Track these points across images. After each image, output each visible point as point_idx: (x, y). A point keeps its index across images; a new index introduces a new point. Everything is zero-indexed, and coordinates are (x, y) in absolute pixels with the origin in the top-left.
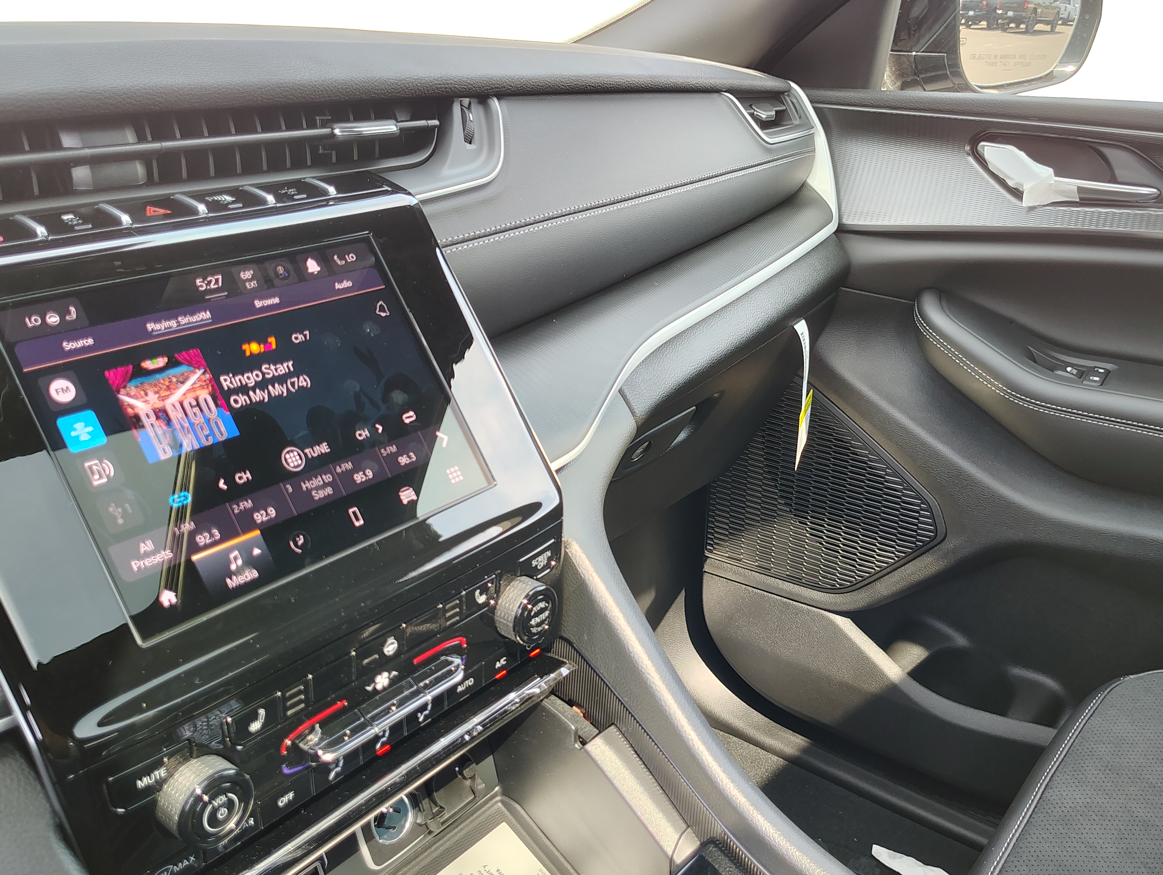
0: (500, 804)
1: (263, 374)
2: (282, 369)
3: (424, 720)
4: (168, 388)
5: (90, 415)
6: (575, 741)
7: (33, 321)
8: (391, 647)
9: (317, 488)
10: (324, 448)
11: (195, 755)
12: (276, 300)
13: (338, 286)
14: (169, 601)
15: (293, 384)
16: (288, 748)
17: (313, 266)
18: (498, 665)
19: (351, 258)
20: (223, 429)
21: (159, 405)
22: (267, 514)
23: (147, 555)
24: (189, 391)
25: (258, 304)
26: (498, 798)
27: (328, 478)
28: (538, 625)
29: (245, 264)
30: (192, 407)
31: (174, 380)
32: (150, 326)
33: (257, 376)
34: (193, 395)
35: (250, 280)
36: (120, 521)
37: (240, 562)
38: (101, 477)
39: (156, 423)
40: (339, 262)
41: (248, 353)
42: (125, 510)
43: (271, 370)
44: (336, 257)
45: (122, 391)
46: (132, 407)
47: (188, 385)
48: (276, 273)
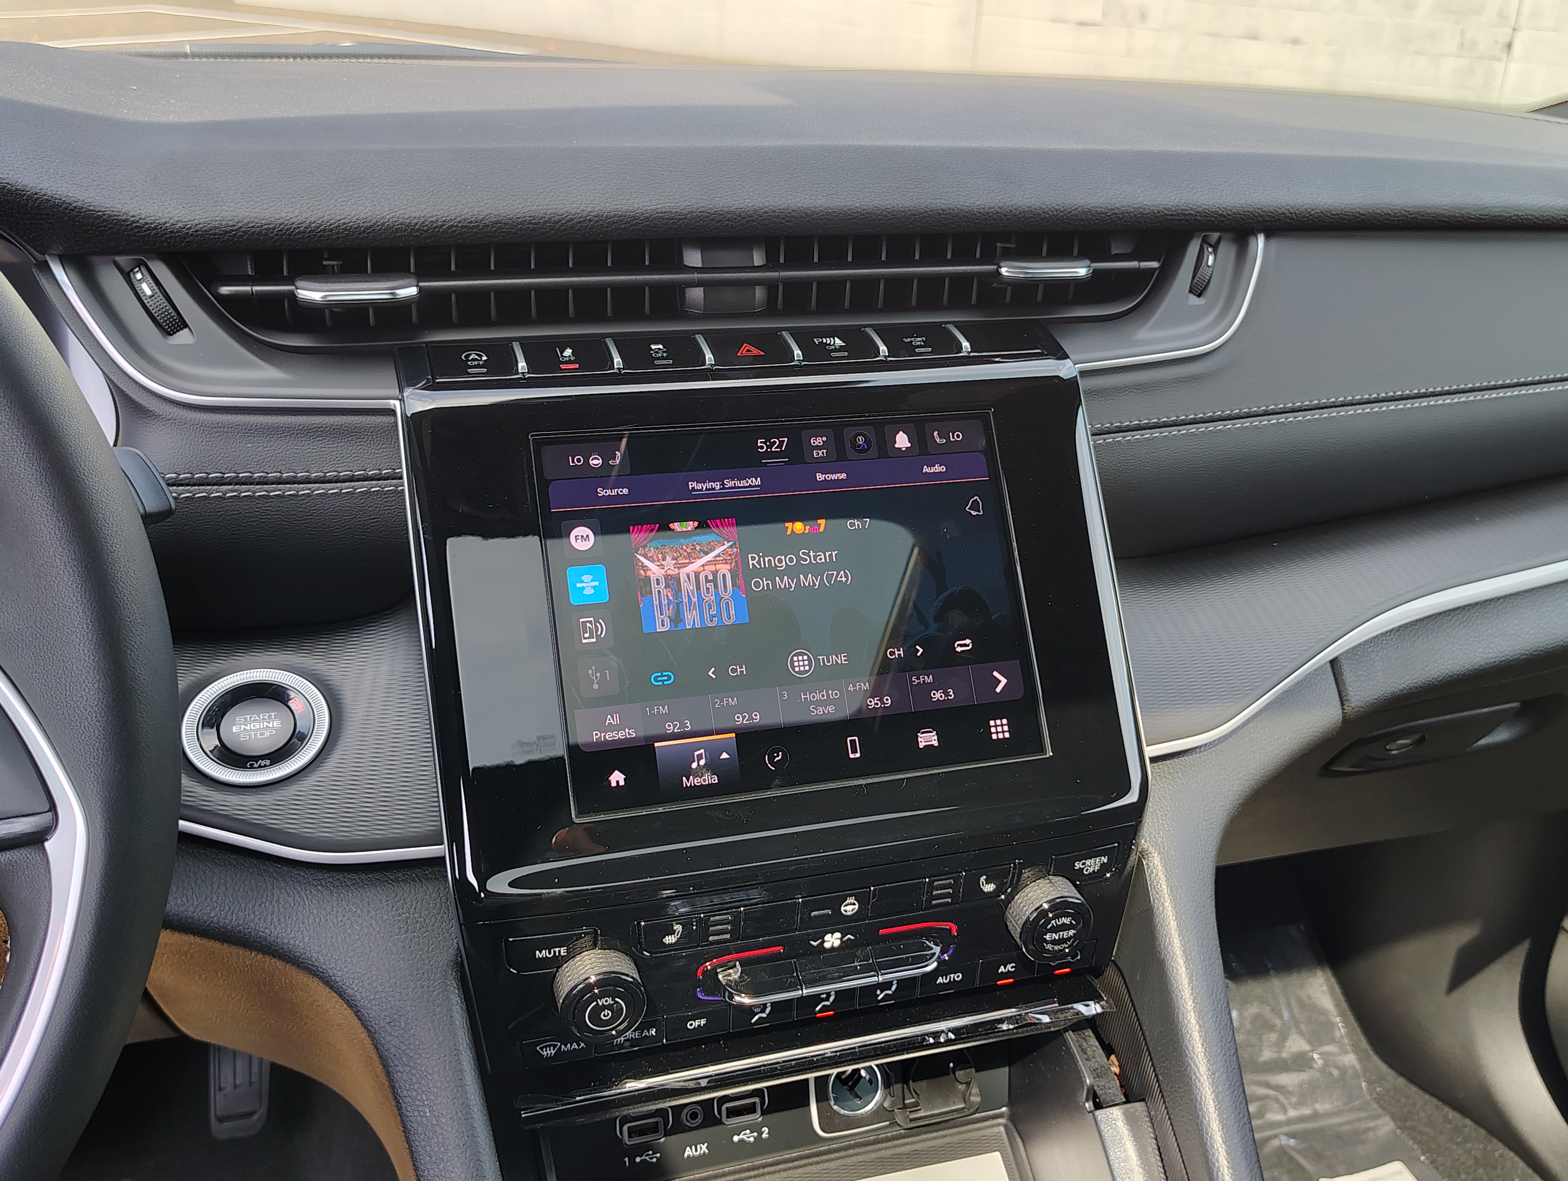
0: (1002, 1129)
1: (799, 559)
2: (822, 558)
3: (883, 1000)
4: (689, 556)
5: (600, 569)
6: (1087, 1100)
7: (576, 461)
8: (850, 908)
9: (819, 703)
10: (842, 659)
11: (599, 945)
12: (843, 476)
13: (926, 469)
14: (618, 782)
15: (830, 577)
16: (704, 973)
17: (902, 441)
18: (1002, 969)
19: (957, 437)
20: (732, 612)
21: (673, 572)
22: (751, 718)
23: (612, 728)
24: (709, 563)
25: (820, 477)
26: (1002, 1121)
27: (834, 694)
28: (1054, 942)
29: (817, 430)
30: (707, 581)
31: (698, 548)
32: (692, 485)
33: (791, 560)
34: (713, 568)
35: (818, 448)
36: (596, 686)
37: (702, 762)
38: (591, 637)
39: (664, 592)
40: (938, 440)
41: (789, 532)
42: (603, 675)
43: (809, 557)
44: (936, 433)
45: (641, 551)
46: (645, 568)
47: (710, 557)
48: (854, 443)
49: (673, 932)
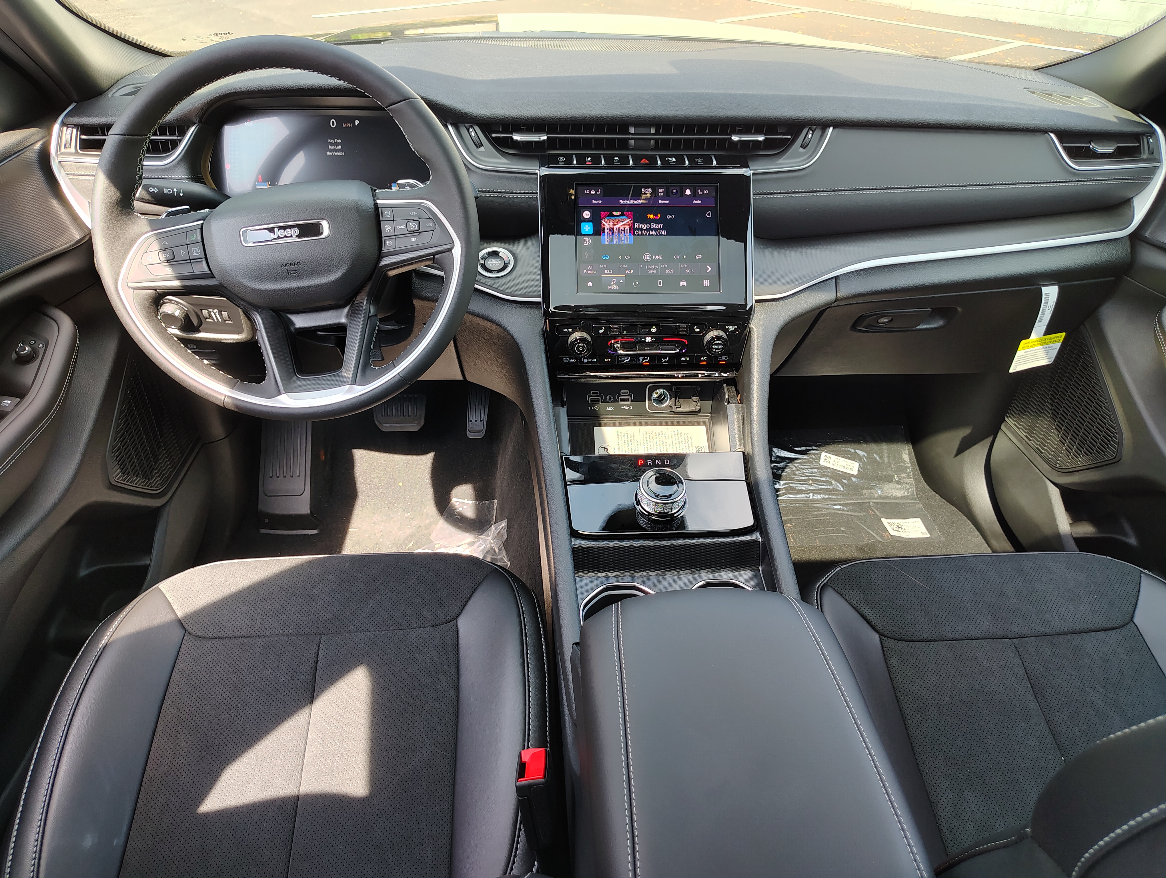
0: (708, 420)
1: (650, 226)
2: (658, 226)
3: (664, 362)
4: (617, 222)
5: (591, 224)
6: (726, 402)
7: (587, 192)
8: (654, 330)
9: (651, 269)
10: (660, 257)
11: (581, 330)
12: (668, 202)
13: (694, 202)
14: (590, 285)
15: (659, 232)
16: (611, 343)
17: (688, 192)
18: (702, 358)
19: (706, 192)
20: (628, 240)
21: (612, 227)
22: (630, 271)
23: (590, 270)
24: (623, 225)
25: (660, 201)
26: (708, 418)
27: (656, 267)
28: (716, 349)
29: (661, 187)
30: (622, 230)
31: (620, 220)
32: (621, 201)
33: (648, 226)
34: (624, 226)
35: (661, 192)
36: (586, 258)
37: (615, 282)
38: (587, 243)
39: (609, 232)
40: (700, 193)
41: (648, 218)
42: (589, 255)
43: (653, 225)
44: (699, 190)
45: (603, 219)
46: (604, 225)
47: (624, 223)
48: (672, 192)
49: (601, 329)
